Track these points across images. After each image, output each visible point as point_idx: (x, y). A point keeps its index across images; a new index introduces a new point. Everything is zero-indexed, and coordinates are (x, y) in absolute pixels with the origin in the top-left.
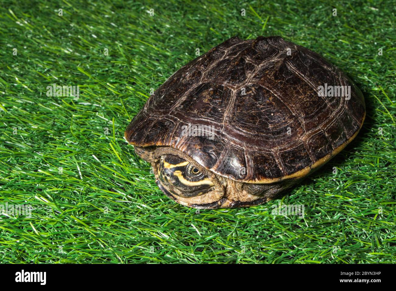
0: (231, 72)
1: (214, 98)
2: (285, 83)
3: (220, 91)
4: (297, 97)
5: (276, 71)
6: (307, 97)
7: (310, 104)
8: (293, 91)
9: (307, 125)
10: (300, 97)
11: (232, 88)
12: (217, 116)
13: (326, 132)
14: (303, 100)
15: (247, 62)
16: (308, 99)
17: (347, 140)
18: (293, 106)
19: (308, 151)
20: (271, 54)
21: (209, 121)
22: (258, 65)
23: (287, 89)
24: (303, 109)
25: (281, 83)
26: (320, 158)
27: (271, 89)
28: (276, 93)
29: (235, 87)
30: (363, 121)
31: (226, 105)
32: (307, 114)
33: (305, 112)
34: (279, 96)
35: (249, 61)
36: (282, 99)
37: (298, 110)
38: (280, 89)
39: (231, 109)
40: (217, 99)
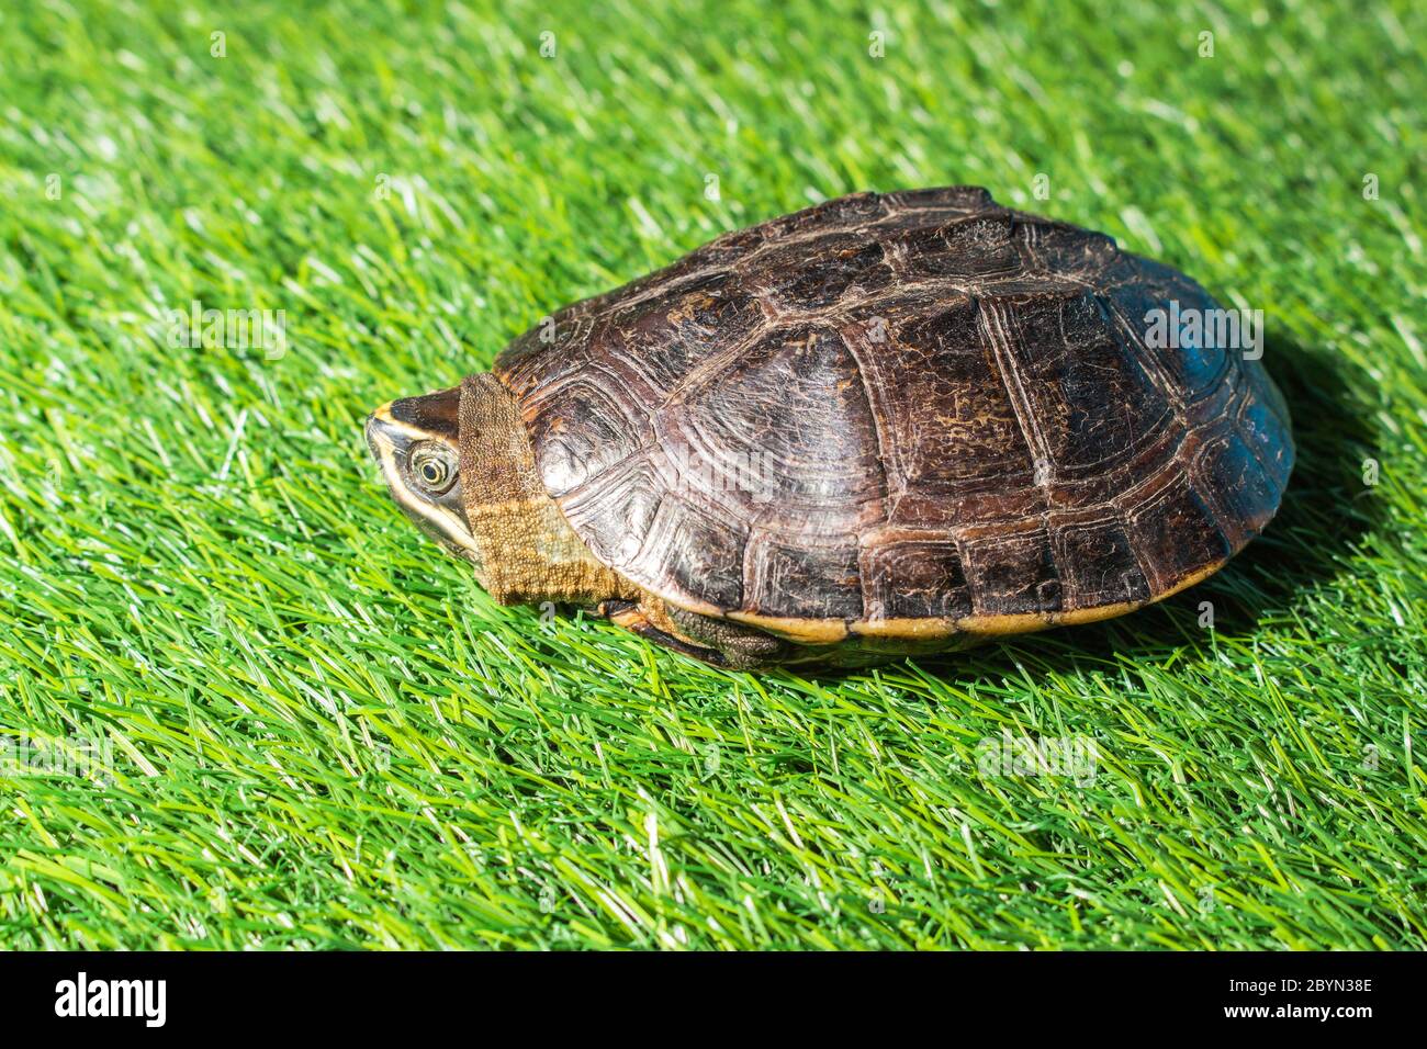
0: (811, 270)
1: (699, 321)
2: (925, 361)
3: (730, 309)
4: (932, 414)
5: (923, 319)
6: (969, 429)
7: (964, 452)
8: (930, 394)
9: (906, 504)
10: (940, 419)
11: (772, 312)
12: (670, 369)
13: (971, 552)
14: (945, 431)
15: (886, 261)
16: (965, 437)
17: (1058, 609)
18: (895, 435)
19: (867, 577)
20: (980, 270)
21: (640, 372)
22: (906, 280)
23: (914, 380)
24: (926, 456)
25: (912, 356)
26: (902, 615)
27: (864, 361)
28: (871, 378)
29: (781, 314)
30: (1180, 586)
31: (717, 349)
32: (929, 474)
33: (927, 466)
34: (876, 390)
35: (893, 261)
36: (877, 401)
37: (904, 452)
38: (896, 372)
39: (721, 366)
40: (707, 325)
